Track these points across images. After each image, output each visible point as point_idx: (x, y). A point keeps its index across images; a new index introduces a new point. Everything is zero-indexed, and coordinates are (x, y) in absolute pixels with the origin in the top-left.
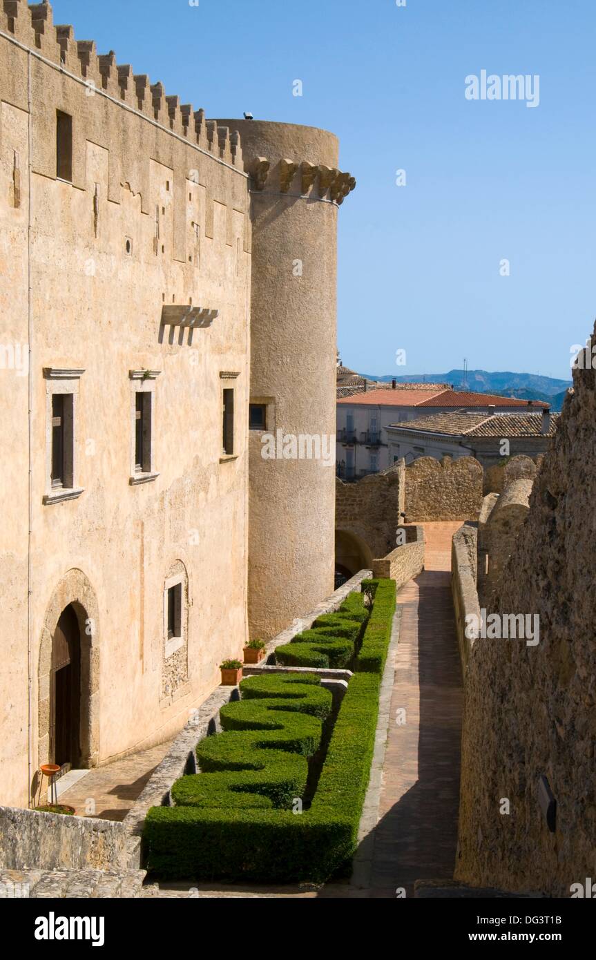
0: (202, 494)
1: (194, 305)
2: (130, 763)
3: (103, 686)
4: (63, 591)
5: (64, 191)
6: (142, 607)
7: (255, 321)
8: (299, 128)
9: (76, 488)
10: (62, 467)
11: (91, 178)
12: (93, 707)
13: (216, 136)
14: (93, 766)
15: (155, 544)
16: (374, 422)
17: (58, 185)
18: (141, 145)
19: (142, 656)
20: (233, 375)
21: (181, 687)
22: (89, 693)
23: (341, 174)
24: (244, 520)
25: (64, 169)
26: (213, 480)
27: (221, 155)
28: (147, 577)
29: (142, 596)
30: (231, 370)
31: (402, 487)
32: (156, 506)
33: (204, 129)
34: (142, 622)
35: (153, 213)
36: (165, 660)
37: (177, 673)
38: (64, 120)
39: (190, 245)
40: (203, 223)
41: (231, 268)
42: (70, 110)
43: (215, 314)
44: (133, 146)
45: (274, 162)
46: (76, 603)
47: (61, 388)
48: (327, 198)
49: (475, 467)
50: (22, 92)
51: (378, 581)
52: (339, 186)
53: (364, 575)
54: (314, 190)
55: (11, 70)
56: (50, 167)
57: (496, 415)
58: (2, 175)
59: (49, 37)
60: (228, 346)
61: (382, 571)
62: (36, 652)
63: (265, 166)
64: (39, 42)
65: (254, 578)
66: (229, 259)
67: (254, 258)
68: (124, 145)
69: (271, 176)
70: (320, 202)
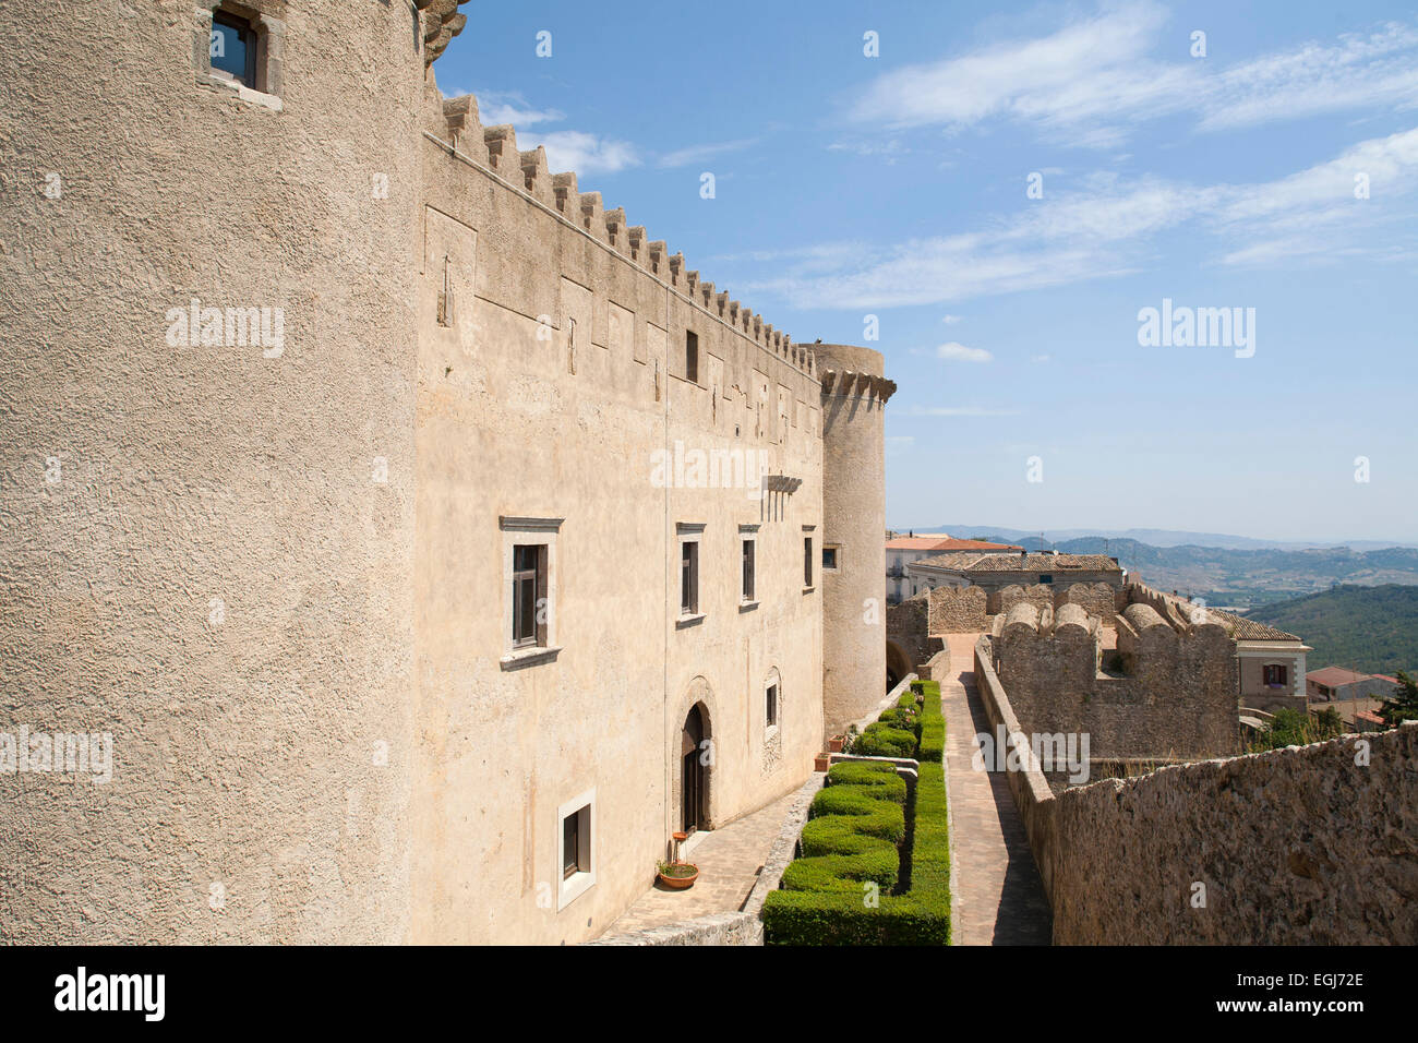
0: (790, 617)
1: (785, 475)
2: (741, 826)
4: (691, 694)
5: (692, 391)
6: (748, 704)
7: (827, 487)
8: (856, 349)
9: (699, 615)
10: (689, 597)
11: (711, 381)
12: (713, 783)
13: (798, 354)
14: (714, 830)
15: (757, 655)
16: (898, 560)
17: (686, 386)
18: (746, 358)
19: (748, 741)
20: (812, 528)
21: (776, 764)
22: (709, 772)
23: (887, 381)
24: (819, 635)
25: (692, 375)
26: (798, 606)
27: (802, 368)
28: (752, 680)
29: (748, 695)
30: (810, 524)
31: (929, 608)
32: (758, 625)
33: (790, 349)
34: (748, 715)
35: (755, 409)
36: (765, 744)
37: (773, 753)
38: (692, 337)
39: (781, 432)
41: (809, 449)
42: (697, 332)
43: (800, 482)
44: (741, 359)
45: (839, 373)
46: (700, 702)
47: (690, 538)
48: (877, 399)
49: (981, 593)
50: (662, 317)
51: (922, 682)
52: (885, 389)
53: (912, 678)
54: (867, 392)
55: (655, 300)
56: (683, 373)
57: (987, 555)
58: (646, 376)
59: (682, 278)
60: (807, 506)
61: (925, 674)
62: (670, 743)
63: (833, 376)
64: (674, 282)
65: (828, 679)
66: (807, 442)
67: (825, 442)
68: (735, 358)
69: (837, 383)
70: (871, 401)
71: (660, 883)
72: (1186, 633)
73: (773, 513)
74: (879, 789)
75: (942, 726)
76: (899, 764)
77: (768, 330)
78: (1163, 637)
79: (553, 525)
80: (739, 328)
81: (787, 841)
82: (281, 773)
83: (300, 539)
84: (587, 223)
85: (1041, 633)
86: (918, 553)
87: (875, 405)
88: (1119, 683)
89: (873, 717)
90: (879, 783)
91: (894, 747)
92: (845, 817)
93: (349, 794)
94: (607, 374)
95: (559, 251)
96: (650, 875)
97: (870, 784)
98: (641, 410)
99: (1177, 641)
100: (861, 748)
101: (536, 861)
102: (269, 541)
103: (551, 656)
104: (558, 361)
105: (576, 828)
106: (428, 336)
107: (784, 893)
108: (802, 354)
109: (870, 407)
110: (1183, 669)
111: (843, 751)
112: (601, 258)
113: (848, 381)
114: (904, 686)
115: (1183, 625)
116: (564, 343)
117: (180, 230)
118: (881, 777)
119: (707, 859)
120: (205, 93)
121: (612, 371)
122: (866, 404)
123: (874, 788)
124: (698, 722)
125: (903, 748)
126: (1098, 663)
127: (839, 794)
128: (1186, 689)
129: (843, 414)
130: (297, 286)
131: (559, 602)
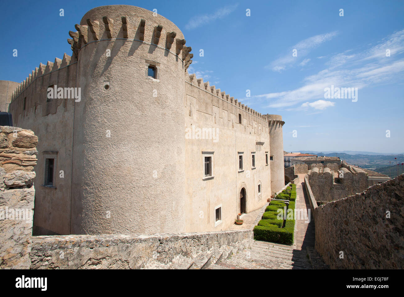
0: (263, 170)
1: (261, 142)
2: (253, 213)
3: (248, 201)
4: (242, 186)
5: (240, 126)
6: (254, 188)
7: (270, 144)
8: (276, 115)
9: (243, 170)
10: (241, 166)
11: (244, 124)
12: (247, 204)
14: (247, 213)
15: (256, 178)
16: (289, 158)
17: (239, 125)
19: (254, 196)
20: (267, 152)
21: (261, 200)
22: (246, 202)
24: (270, 174)
25: (240, 122)
26: (265, 168)
27: (264, 120)
28: (255, 183)
29: (254, 186)
31: (295, 168)
32: (256, 172)
33: (261, 116)
34: (254, 190)
35: (254, 128)
36: (258, 196)
37: (260, 198)
38: (240, 115)
39: (260, 133)
40: (262, 129)
41: (266, 136)
43: (264, 143)
44: (251, 119)
45: (272, 120)
46: (244, 188)
47: (241, 155)
48: (281, 125)
49: (307, 165)
50: (233, 112)
51: (292, 184)
52: (282, 123)
53: (290, 183)
54: (278, 124)
55: (232, 108)
56: (238, 122)
57: (309, 157)
58: (231, 123)
59: (237, 104)
60: (266, 148)
61: (293, 183)
62: (237, 195)
63: (271, 121)
64: (236, 105)
65: (272, 183)
66: (266, 135)
67: (270, 135)
68: (249, 119)
69: (272, 122)
70: (279, 126)
71: (236, 223)
72: (355, 174)
73: (259, 149)
74: (280, 206)
75: (296, 194)
76: (285, 201)
77: (256, 113)
78: (349, 175)
79: (213, 153)
80: (250, 112)
81: (260, 216)
82: (161, 198)
83: (164, 157)
84: (218, 95)
85: (320, 174)
86: (293, 157)
87: (280, 127)
88: (339, 185)
89: (281, 191)
90: (280, 205)
91: (285, 198)
92: (272, 212)
93: (173, 202)
94: (223, 123)
95: (212, 101)
96: (234, 221)
97: (278, 205)
98: (230, 130)
99: (353, 176)
100: (277, 198)
101: (210, 217)
102: (158, 157)
103: (212, 178)
104: (213, 121)
105: (218, 211)
106: (187, 118)
107: (258, 226)
108: (264, 117)
109: (279, 127)
110: (355, 182)
111: (274, 198)
112: (221, 101)
113: (274, 122)
114: (288, 185)
115: (354, 173)
116: (214, 118)
117: (143, 104)
118: (281, 204)
119: (245, 219)
120: (147, 80)
121: (224, 123)
122: (278, 126)
123: (279, 206)
124: (243, 191)
125: (286, 198)
126: (334, 181)
127: (272, 207)
128: (356, 187)
129: (273, 129)
130: (163, 112)
131: (214, 167)
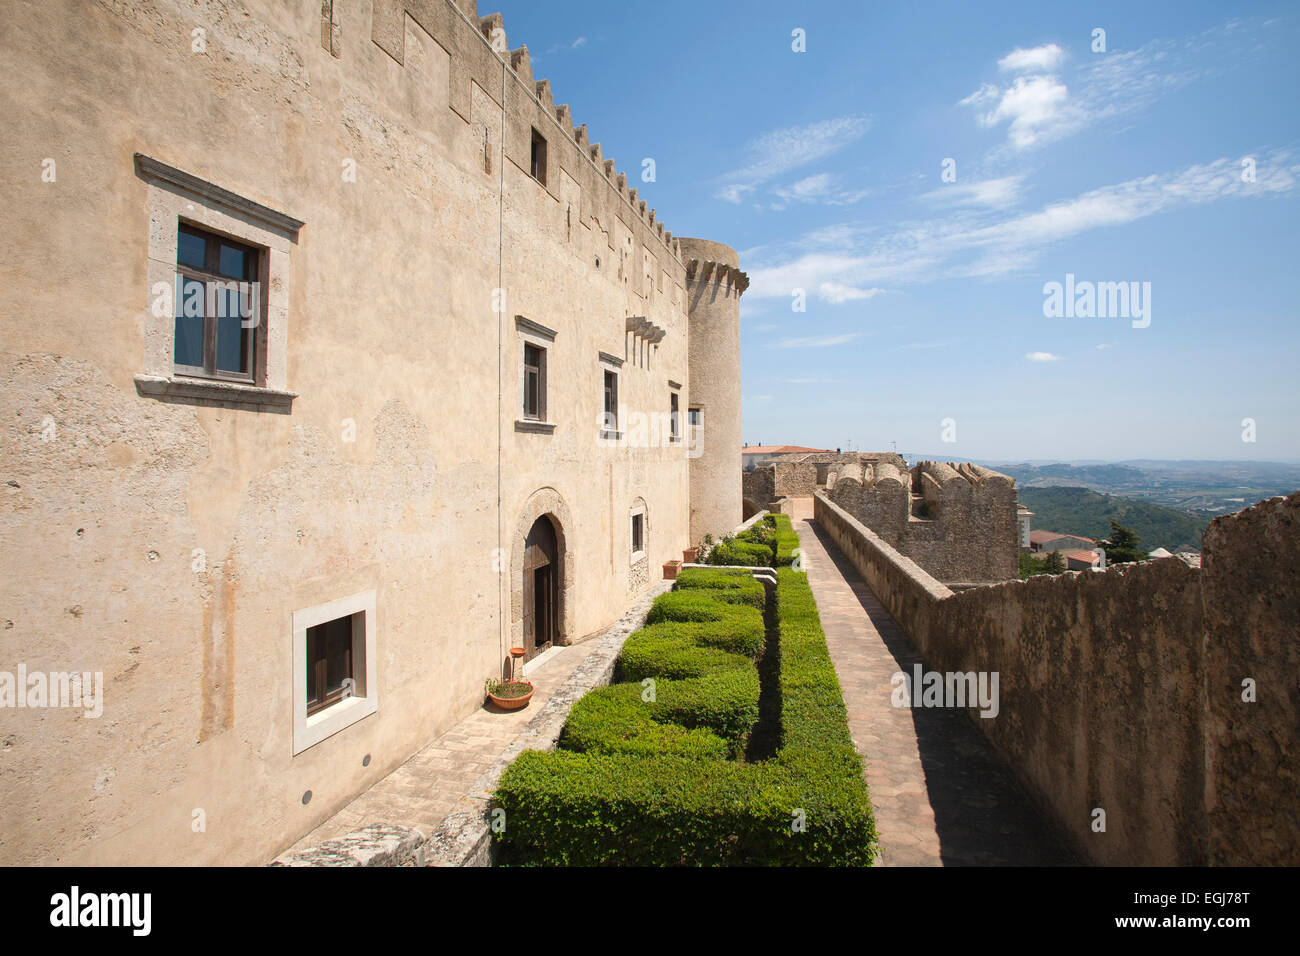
1: (648, 321)
3: (576, 582)
6: (612, 526)
9: (548, 423)
11: (565, 198)
13: (663, 232)
14: (569, 644)
15: (622, 482)
19: (612, 562)
20: (678, 386)
21: (643, 585)
23: (742, 274)
25: (540, 176)
26: (665, 449)
28: (615, 504)
29: (612, 519)
30: (677, 381)
31: (775, 475)
32: (622, 454)
34: (612, 537)
35: (618, 252)
36: (631, 567)
37: (640, 575)
39: (646, 288)
40: (655, 280)
43: (663, 333)
44: (602, 197)
45: (701, 263)
46: (550, 515)
47: (534, 339)
48: (733, 287)
49: (813, 468)
51: (773, 515)
52: (741, 280)
53: (765, 512)
54: (725, 280)
60: (674, 366)
61: (776, 510)
62: (508, 550)
63: (696, 264)
64: (515, 66)
67: (690, 318)
68: (595, 192)
69: (699, 270)
70: (729, 288)
72: (977, 484)
73: (638, 358)
78: (960, 487)
80: (599, 167)
85: (866, 485)
87: (732, 293)
88: (926, 524)
96: (481, 696)
99: (971, 490)
108: (667, 235)
109: (727, 294)
110: (976, 512)
113: (709, 268)
114: (758, 517)
115: (976, 478)
122: (724, 290)
126: (910, 510)
128: (978, 528)
129: (705, 297)
